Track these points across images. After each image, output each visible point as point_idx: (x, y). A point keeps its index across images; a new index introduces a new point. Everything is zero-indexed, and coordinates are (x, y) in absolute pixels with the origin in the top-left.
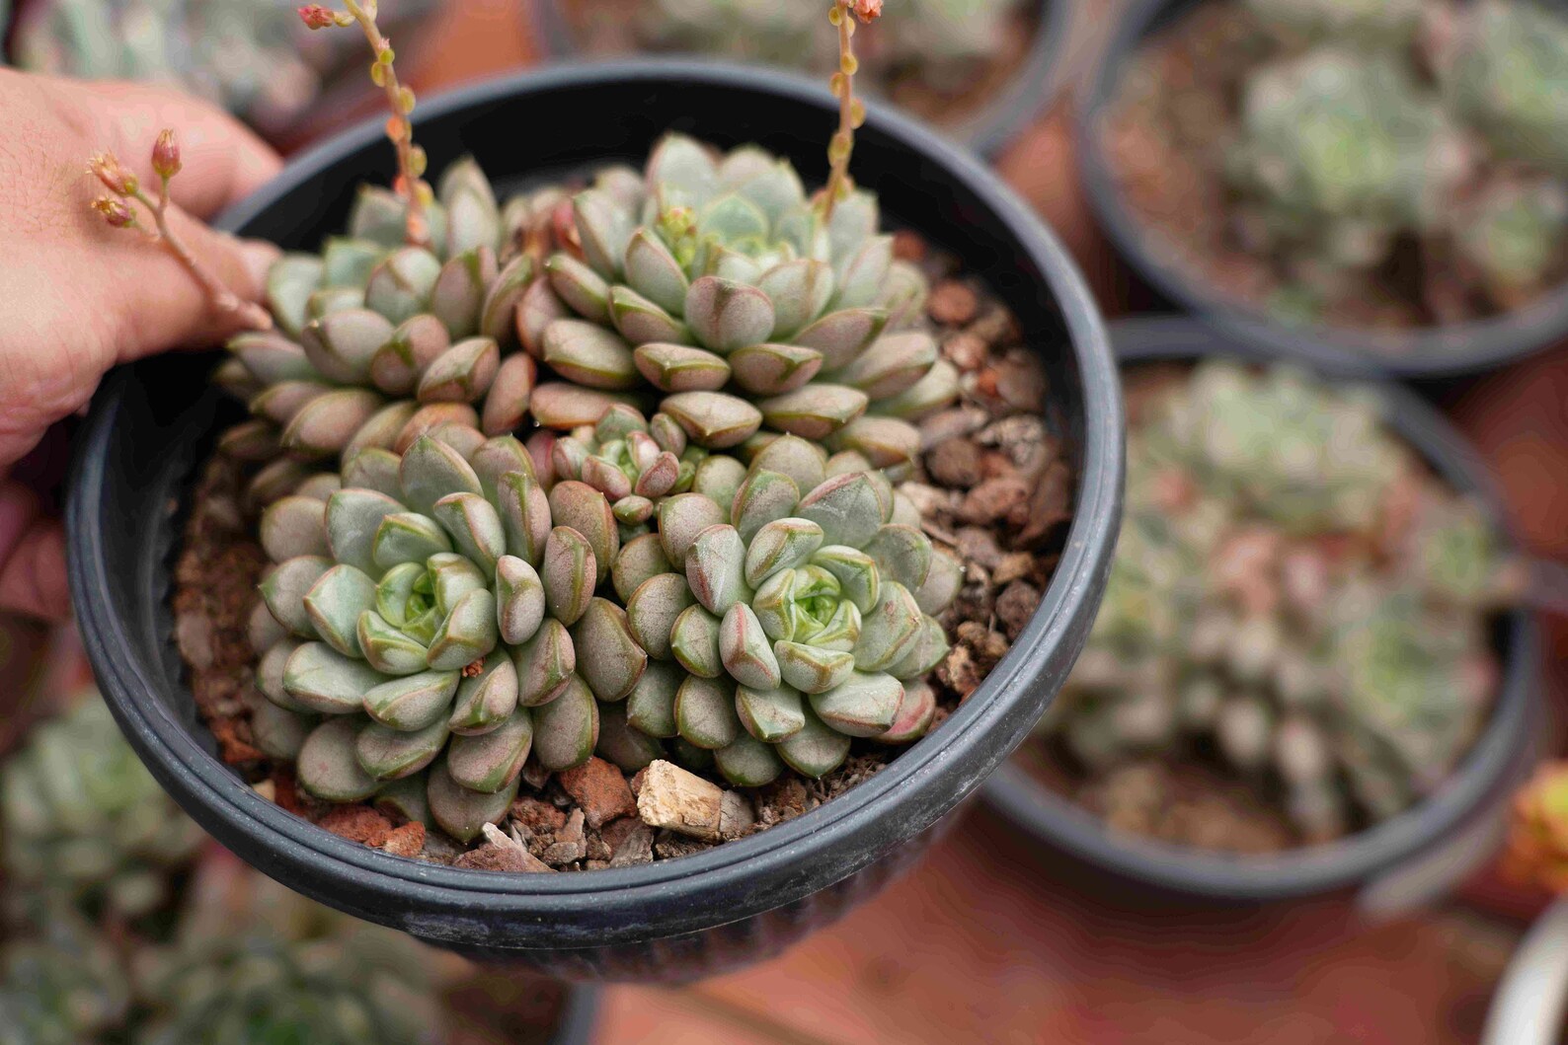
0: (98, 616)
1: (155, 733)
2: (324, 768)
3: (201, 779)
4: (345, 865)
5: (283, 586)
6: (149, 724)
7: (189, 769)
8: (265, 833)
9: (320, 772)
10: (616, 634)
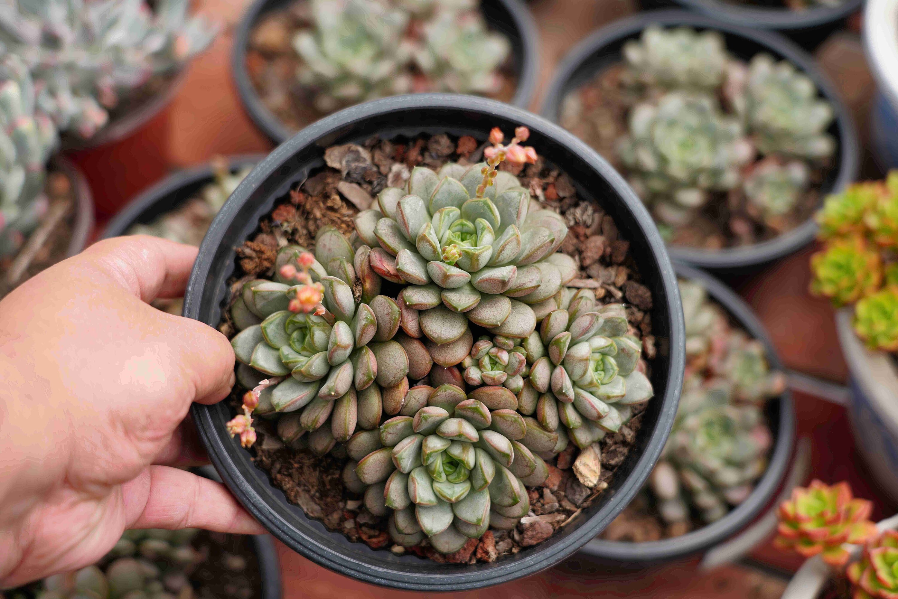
0: (314, 549)
1: (382, 578)
2: (447, 543)
3: (417, 584)
4: (499, 578)
5: (395, 499)
6: (377, 577)
7: (409, 583)
8: (459, 587)
9: (447, 545)
10: (543, 435)
